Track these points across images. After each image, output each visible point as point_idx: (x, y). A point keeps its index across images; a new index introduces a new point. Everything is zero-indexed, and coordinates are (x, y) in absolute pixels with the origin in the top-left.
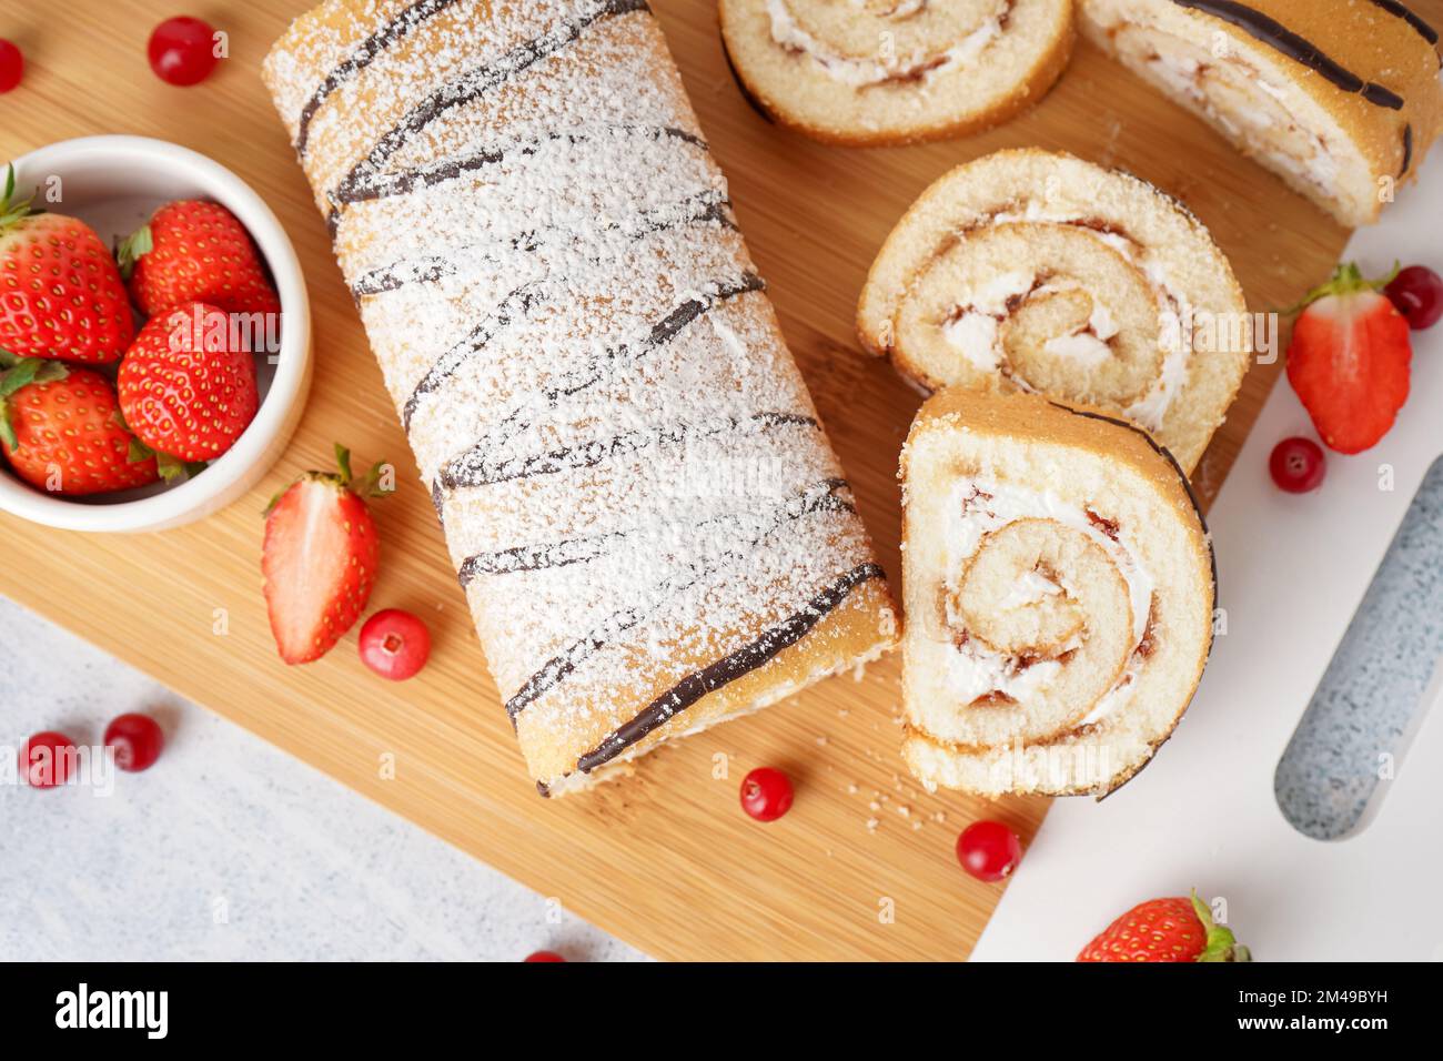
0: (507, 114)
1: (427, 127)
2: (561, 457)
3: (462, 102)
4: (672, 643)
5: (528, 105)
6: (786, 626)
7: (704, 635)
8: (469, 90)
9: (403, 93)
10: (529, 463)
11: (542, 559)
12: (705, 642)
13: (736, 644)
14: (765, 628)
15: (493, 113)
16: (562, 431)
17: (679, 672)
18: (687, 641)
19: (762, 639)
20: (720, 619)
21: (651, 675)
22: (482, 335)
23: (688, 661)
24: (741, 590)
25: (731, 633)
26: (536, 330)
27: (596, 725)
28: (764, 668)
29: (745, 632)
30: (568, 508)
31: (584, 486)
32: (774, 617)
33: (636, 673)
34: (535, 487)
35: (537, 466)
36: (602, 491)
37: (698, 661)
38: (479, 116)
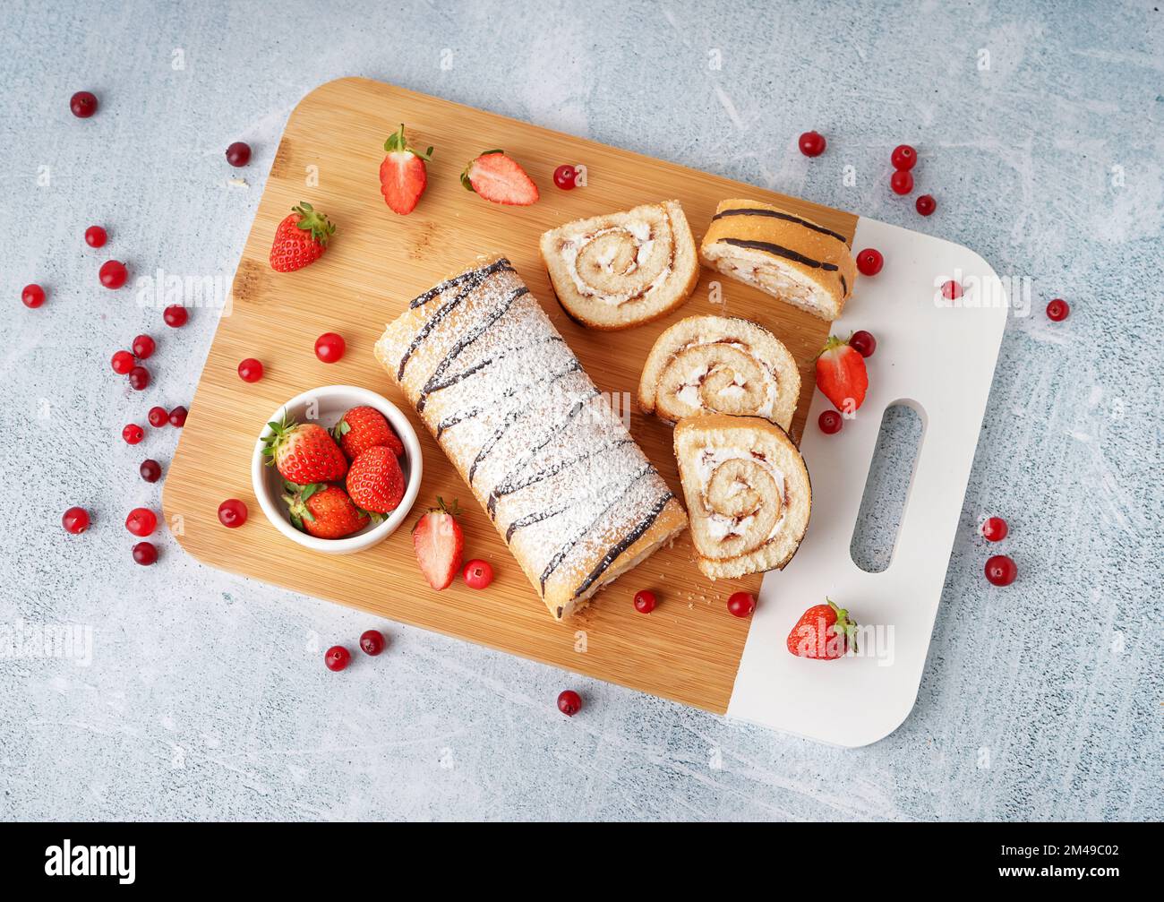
0: (489, 344)
1: (458, 356)
2: (542, 474)
3: (470, 343)
4: (602, 536)
5: (496, 340)
6: (645, 521)
7: (614, 530)
8: (472, 338)
9: (445, 344)
10: (530, 479)
11: (544, 515)
12: (615, 534)
13: (627, 532)
14: (637, 523)
15: (484, 345)
16: (540, 463)
17: (607, 547)
18: (608, 534)
19: (637, 528)
20: (619, 523)
21: (597, 551)
22: (499, 433)
23: (610, 542)
24: (624, 510)
25: (624, 528)
26: (521, 426)
27: (579, 576)
28: (640, 539)
29: (630, 526)
30: (549, 493)
31: (554, 483)
32: (639, 518)
33: (591, 551)
34: (534, 488)
35: (534, 479)
36: (561, 484)
37: (615, 541)
38: (478, 347)
